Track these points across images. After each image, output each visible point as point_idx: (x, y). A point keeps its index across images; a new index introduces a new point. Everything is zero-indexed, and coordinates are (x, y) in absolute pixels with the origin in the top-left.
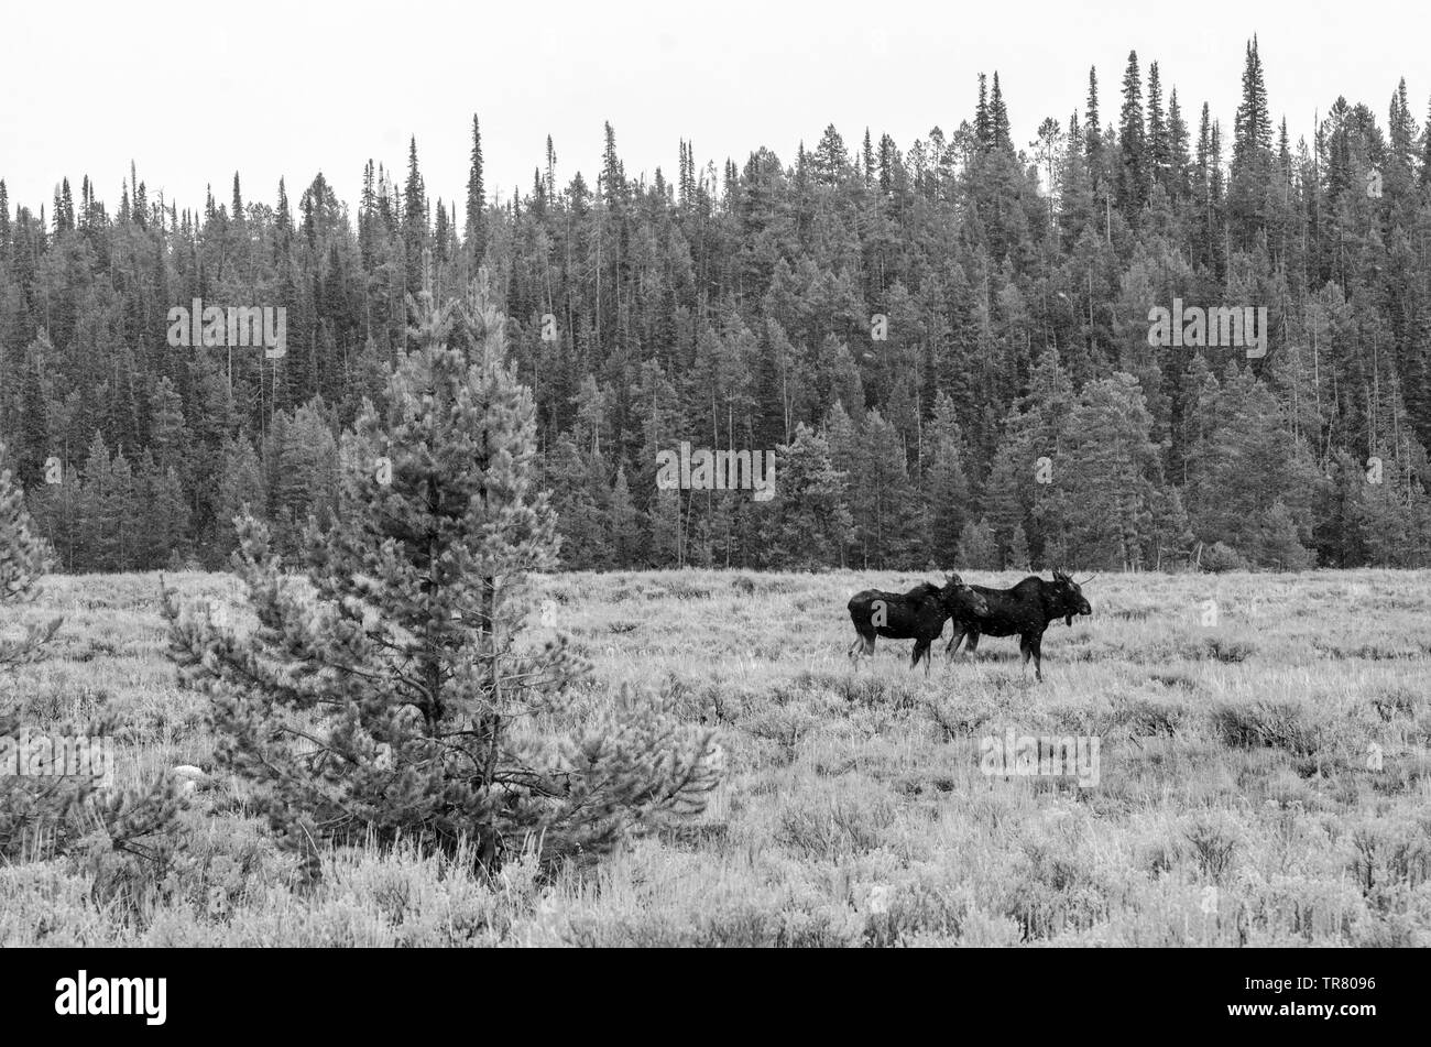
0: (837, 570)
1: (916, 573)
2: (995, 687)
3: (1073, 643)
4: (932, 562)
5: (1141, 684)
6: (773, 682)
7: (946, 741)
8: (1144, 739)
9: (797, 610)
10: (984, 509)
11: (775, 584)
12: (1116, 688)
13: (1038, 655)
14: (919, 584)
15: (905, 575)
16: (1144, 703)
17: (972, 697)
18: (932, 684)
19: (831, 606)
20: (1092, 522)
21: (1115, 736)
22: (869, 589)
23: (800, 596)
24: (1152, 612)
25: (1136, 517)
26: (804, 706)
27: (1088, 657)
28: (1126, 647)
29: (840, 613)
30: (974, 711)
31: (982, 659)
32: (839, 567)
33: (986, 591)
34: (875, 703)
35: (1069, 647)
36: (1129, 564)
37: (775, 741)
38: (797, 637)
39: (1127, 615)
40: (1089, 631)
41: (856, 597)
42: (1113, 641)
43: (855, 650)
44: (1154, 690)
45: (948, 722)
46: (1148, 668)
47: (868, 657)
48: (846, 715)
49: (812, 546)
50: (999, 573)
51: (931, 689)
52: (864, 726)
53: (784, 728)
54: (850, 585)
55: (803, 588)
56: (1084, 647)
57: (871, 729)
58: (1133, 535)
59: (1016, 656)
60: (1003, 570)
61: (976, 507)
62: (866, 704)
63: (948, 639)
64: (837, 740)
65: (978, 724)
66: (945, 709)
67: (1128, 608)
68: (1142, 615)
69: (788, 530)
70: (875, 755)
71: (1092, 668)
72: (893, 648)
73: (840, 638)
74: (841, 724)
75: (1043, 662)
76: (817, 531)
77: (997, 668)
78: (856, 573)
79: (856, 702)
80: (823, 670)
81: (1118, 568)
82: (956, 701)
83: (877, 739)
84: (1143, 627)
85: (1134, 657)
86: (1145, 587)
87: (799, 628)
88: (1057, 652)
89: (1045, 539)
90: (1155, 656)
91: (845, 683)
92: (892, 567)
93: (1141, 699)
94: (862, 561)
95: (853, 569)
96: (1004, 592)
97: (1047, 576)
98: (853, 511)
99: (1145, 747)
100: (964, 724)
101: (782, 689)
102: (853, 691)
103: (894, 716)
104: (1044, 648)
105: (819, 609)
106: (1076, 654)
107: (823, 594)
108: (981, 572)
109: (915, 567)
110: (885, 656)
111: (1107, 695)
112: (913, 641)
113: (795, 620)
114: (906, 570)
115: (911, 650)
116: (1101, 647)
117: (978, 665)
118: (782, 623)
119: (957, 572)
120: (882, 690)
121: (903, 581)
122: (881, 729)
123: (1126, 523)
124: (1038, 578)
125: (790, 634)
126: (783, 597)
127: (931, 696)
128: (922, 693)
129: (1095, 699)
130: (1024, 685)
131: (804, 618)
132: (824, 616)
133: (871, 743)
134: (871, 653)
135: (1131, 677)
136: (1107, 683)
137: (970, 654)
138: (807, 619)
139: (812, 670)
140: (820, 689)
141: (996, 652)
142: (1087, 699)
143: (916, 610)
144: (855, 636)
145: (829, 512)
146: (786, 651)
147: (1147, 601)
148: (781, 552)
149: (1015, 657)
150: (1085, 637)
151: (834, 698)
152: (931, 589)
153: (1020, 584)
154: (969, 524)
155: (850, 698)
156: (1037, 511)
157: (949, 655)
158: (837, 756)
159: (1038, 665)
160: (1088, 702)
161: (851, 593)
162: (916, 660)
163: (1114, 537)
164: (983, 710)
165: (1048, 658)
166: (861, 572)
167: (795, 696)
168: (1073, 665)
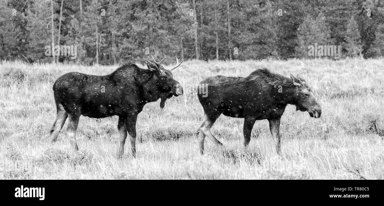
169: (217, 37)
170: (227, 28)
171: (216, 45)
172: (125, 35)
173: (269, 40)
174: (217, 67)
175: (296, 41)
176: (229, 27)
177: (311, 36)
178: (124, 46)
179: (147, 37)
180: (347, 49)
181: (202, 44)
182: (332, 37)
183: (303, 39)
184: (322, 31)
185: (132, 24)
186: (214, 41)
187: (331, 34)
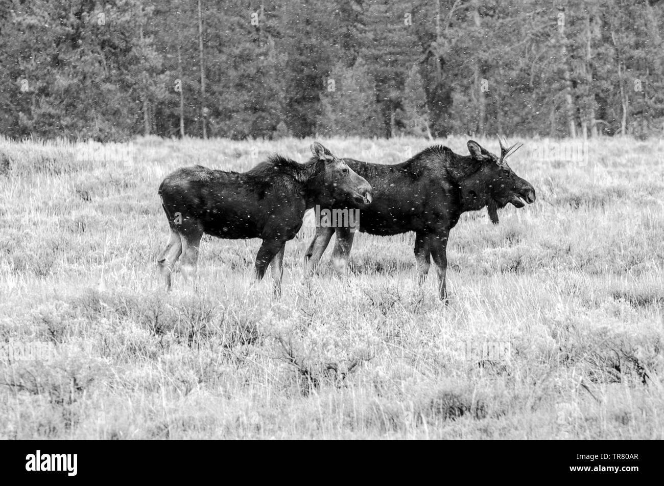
0: (140, 139)
1: (259, 141)
2: (379, 311)
3: (494, 245)
4: (282, 126)
5: (597, 305)
6: (41, 307)
7: (305, 394)
8: (603, 387)
9: (78, 200)
10: (360, 45)
11: (45, 160)
12: (560, 310)
13: (443, 263)
14: (264, 159)
15: (241, 146)
16: (603, 332)
17: (344, 327)
18: (284, 307)
19: (130, 192)
20: (522, 63)
21: (559, 382)
22: (190, 165)
23: (82, 177)
24: (615, 198)
25: (589, 54)
26: (90, 343)
27: (517, 266)
28: (575, 250)
29: (145, 203)
30: (346, 347)
31: (356, 269)
32: (142, 132)
33: (364, 169)
34: (198, 337)
35: (487, 251)
36: (579, 125)
37: (43, 399)
38: (79, 240)
39: (576, 202)
40: (519, 226)
41: (172, 177)
42: (555, 241)
43: (169, 258)
44: (617, 313)
45: (308, 364)
46: (609, 282)
47: (188, 268)
48: (154, 356)
49: (99, 100)
50: (382, 141)
51: (282, 315)
52: (180, 372)
53: (59, 377)
54: (159, 161)
55: (88, 166)
56: (511, 251)
57: (192, 376)
58: (584, 82)
59: (410, 266)
60: (388, 135)
61: (348, 42)
62: (183, 339)
63: (308, 241)
64: (140, 395)
65: (353, 367)
66: (303, 347)
67: (575, 191)
68: (599, 201)
69: (62, 81)
70: (197, 415)
71: (523, 281)
72: (224, 255)
73: (144, 242)
74: (144, 371)
75: (450, 272)
76: (108, 80)
77: (380, 282)
78: (168, 142)
79: (170, 336)
80: (120, 289)
81: (563, 133)
82: (319, 331)
83: (199, 392)
84: (603, 219)
85: (587, 264)
86: (603, 160)
87: (81, 227)
88: (472, 258)
89: (452, 89)
90: (620, 262)
91: (151, 308)
92: (222, 134)
93: (598, 326)
94: (177, 125)
95: (162, 135)
96: (392, 169)
97: (459, 145)
98: (161, 49)
99: (605, 399)
100: (331, 367)
101: (56, 317)
102: (163, 320)
103: (228, 356)
104: (452, 253)
105: (112, 198)
106: (499, 262)
107: (118, 174)
108: (357, 139)
109: (257, 133)
110: (212, 268)
111: (545, 321)
112: (256, 244)
113: (74, 215)
114: (244, 137)
115: (252, 258)
116: (537, 250)
117: (354, 280)
118: (55, 219)
119: (320, 140)
120: (209, 317)
121: (239, 155)
122: (207, 376)
123: (575, 62)
124: (446, 149)
125: (67, 236)
126: (56, 181)
127: (282, 325)
128: (268, 321)
129: (528, 328)
130: (420, 306)
131: (89, 211)
132: (119, 209)
133: (192, 398)
134: (193, 261)
135: (583, 294)
136: (547, 304)
137: (340, 262)
138: (94, 213)
139: (101, 289)
140: (115, 318)
141: (379, 258)
142: (515, 328)
143: (262, 196)
144: (169, 236)
145: (128, 50)
146: (61, 262)
147: (606, 180)
148: (52, 111)
149: (407, 266)
150: (512, 237)
151: (135, 331)
152: (283, 166)
153: (418, 157)
154: (338, 68)
155: (159, 331)
156: (441, 48)
157: (310, 263)
158: (140, 418)
159: (442, 277)
160: (518, 333)
161: (160, 173)
162: (261, 271)
163: (556, 85)
164: (360, 346)
165: (456, 268)
166: (174, 141)
167: (76, 329)
168: (496, 277)
169: (182, 97)
170: (200, 81)
171: (180, 111)
172: (44, 92)
173: (271, 104)
174: (235, 150)
175: (317, 106)
176: (202, 80)
177: (344, 98)
178: (43, 111)
179: (82, 96)
180: (405, 121)
181: (154, 109)
182: (378, 101)
183: (329, 103)
184: (362, 90)
185: (55, 71)
186: (176, 104)
187: (378, 96)
